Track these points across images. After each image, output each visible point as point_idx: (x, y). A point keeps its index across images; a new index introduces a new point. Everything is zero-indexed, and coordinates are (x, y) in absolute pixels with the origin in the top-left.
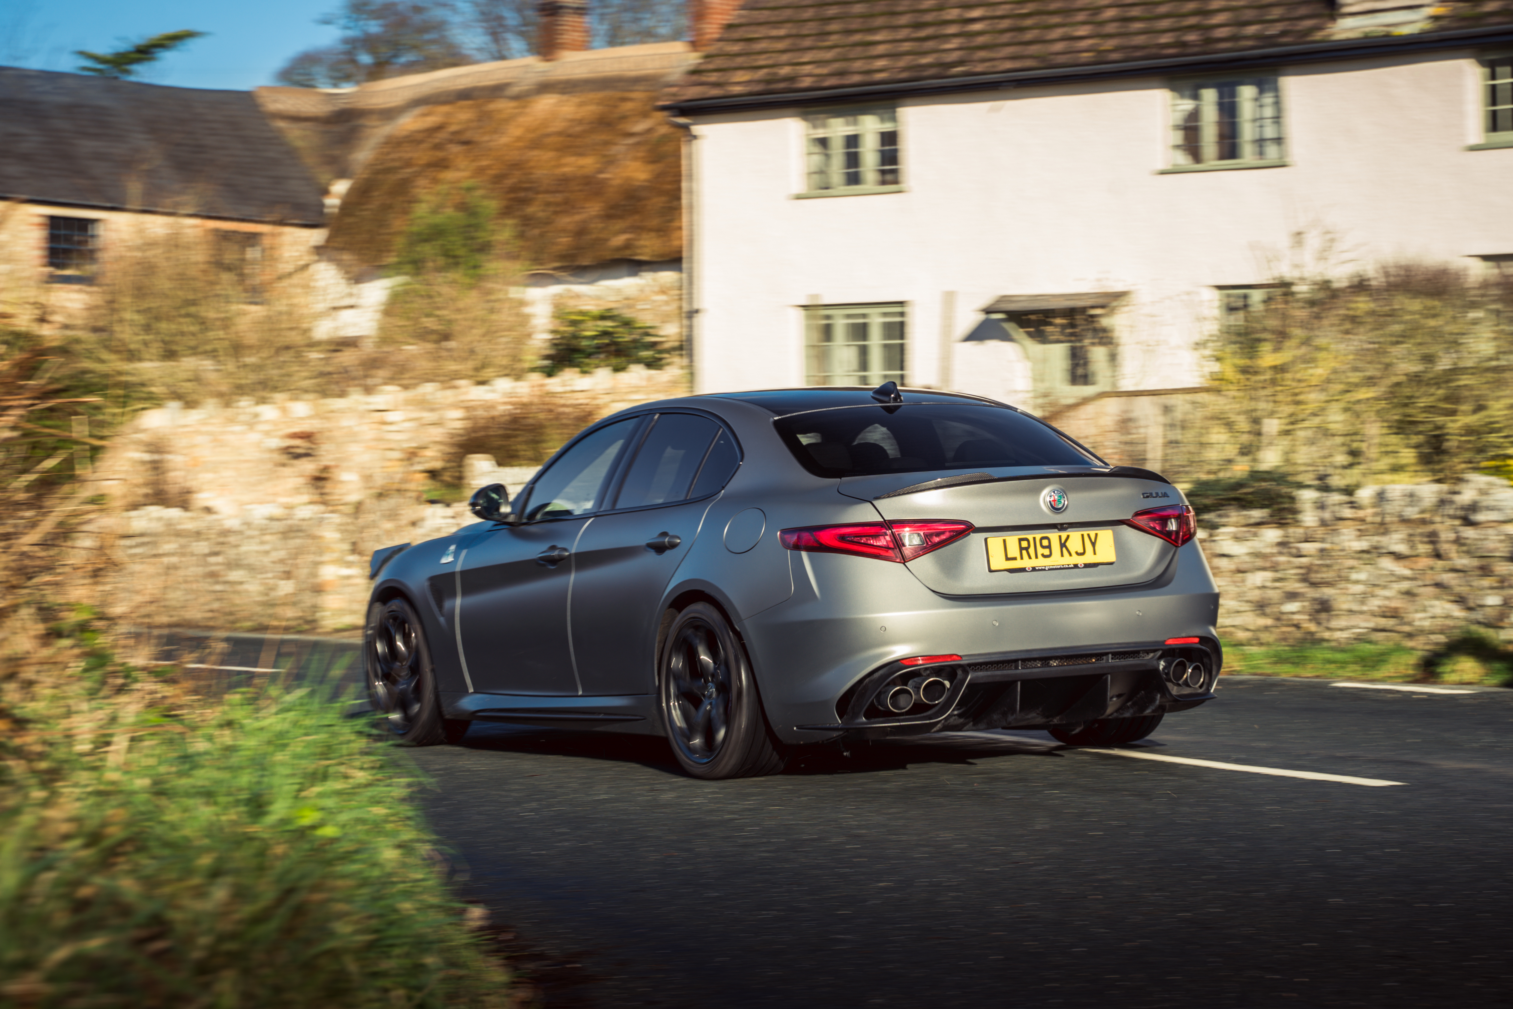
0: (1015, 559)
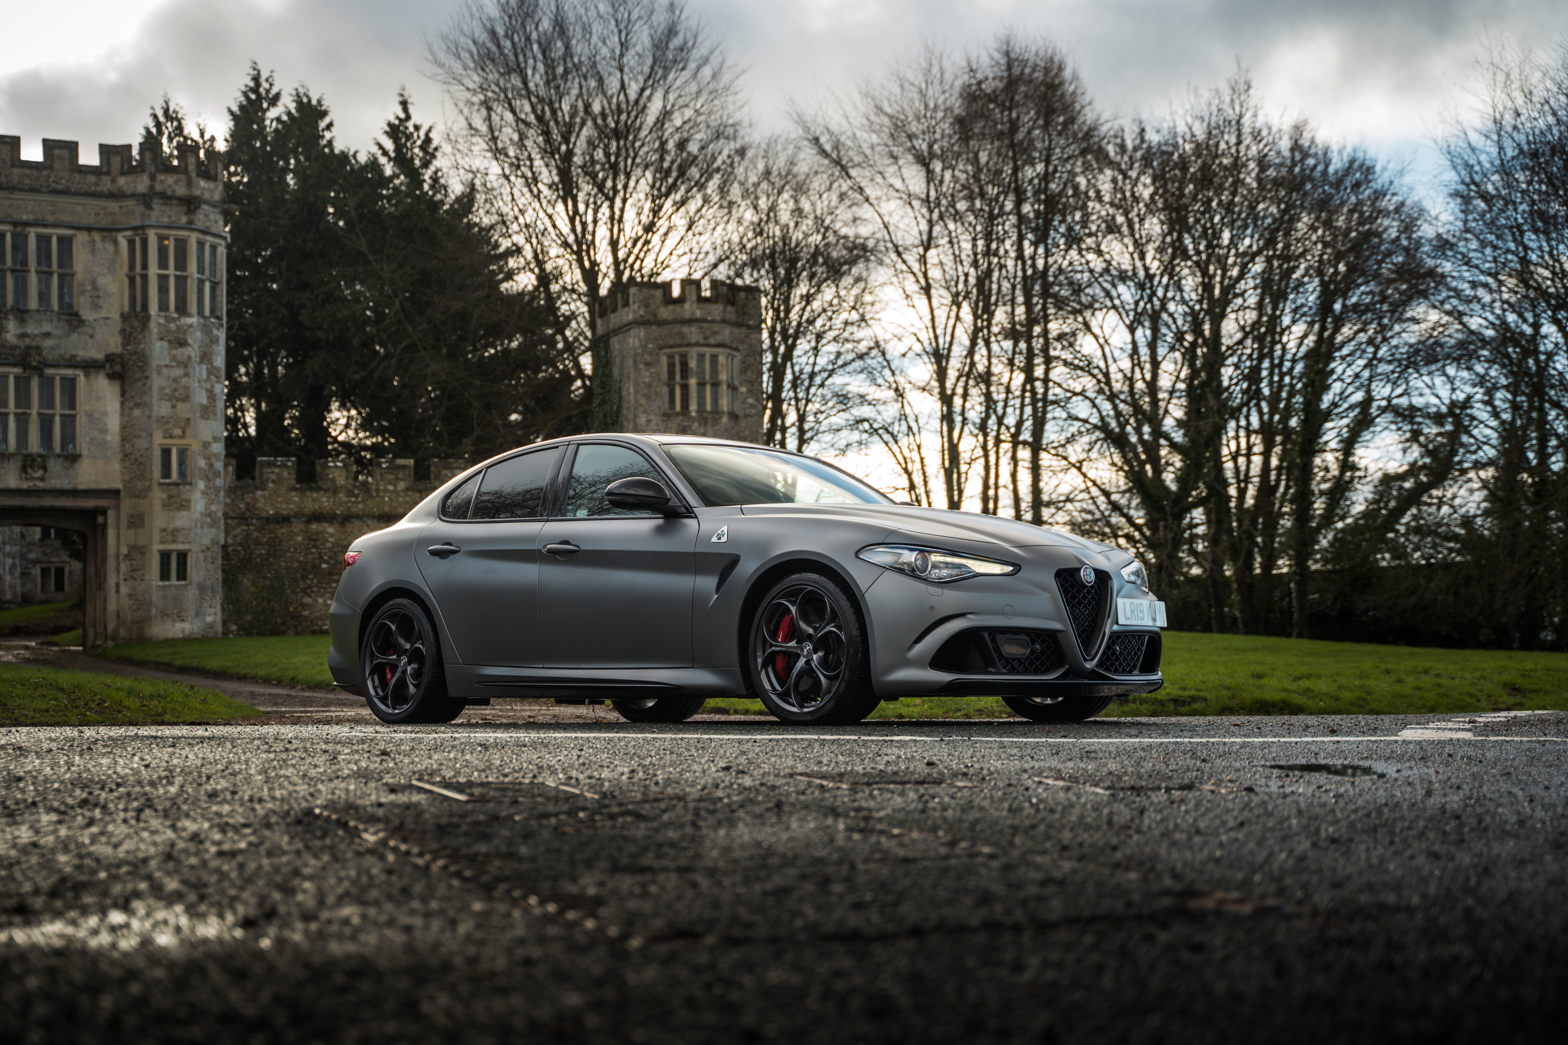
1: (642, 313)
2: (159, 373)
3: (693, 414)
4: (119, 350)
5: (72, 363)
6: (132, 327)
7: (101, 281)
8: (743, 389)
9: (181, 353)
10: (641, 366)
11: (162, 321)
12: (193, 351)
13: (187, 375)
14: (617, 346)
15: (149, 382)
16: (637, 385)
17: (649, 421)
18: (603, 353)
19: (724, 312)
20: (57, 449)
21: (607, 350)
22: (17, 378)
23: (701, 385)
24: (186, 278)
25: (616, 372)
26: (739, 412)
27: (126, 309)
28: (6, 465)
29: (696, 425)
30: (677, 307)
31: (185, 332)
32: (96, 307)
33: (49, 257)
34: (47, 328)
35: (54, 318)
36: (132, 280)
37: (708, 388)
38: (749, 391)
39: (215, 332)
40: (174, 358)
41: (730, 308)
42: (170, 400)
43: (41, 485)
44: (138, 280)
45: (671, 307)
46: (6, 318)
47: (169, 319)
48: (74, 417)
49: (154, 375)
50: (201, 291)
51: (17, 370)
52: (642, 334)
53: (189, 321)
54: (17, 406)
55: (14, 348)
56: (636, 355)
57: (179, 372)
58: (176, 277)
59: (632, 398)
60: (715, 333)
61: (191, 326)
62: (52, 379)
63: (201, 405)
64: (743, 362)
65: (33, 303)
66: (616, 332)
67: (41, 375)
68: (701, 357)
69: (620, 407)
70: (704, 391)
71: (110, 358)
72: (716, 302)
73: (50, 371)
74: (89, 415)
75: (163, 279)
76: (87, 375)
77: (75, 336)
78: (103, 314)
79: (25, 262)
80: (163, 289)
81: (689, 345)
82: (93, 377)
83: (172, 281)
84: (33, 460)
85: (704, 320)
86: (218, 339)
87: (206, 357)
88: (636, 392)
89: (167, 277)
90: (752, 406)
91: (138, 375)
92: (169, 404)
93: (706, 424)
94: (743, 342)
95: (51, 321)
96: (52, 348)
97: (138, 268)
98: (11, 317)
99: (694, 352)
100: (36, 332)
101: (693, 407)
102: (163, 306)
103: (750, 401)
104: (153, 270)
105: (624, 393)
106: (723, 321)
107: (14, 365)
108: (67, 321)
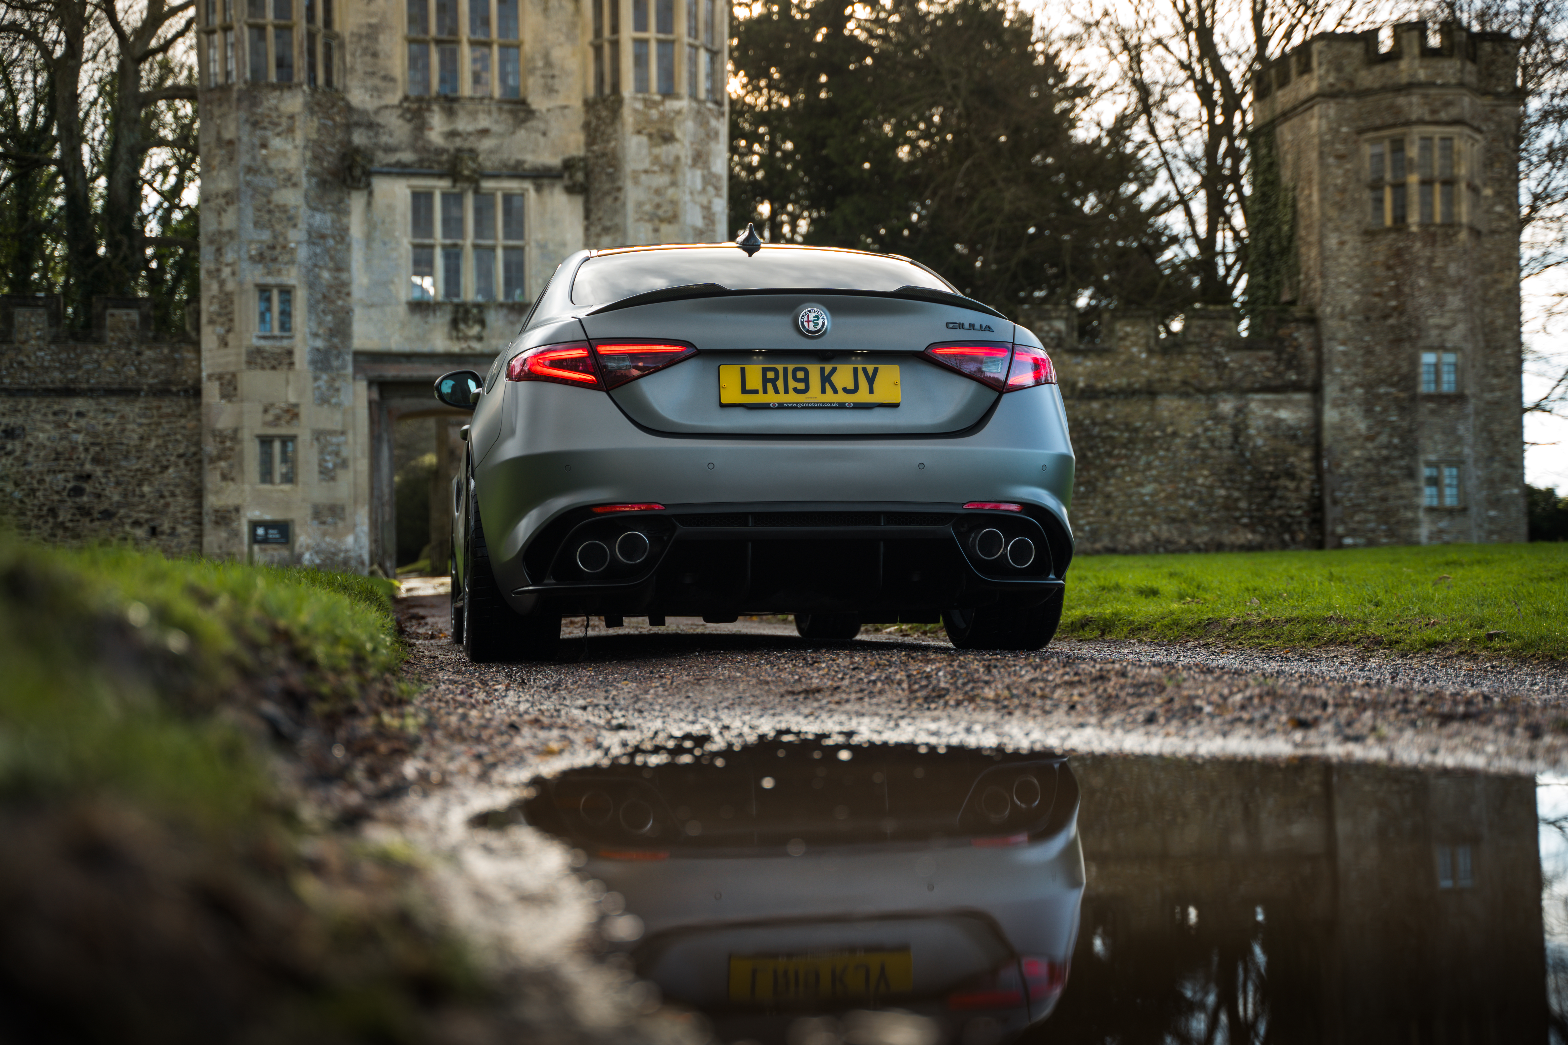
0: (756, 392)
1: (1331, 79)
2: (636, 182)
3: (1414, 229)
4: (581, 153)
5: (517, 172)
6: (599, 118)
7: (557, 54)
8: (1488, 192)
9: (666, 152)
10: (1331, 160)
11: (639, 106)
12: (683, 149)
13: (674, 184)
14: (1289, 137)
15: (621, 196)
16: (1323, 189)
17: (1342, 243)
18: (1263, 151)
19: (1462, 71)
20: (501, 298)
21: (1271, 145)
22: (445, 196)
23: (1426, 183)
24: (672, 42)
25: (1286, 175)
26: (1483, 227)
27: (591, 92)
28: (431, 319)
29: (1418, 245)
30: (1388, 68)
31: (671, 122)
32: (550, 90)
33: (486, 22)
34: (484, 122)
35: (494, 108)
36: (598, 50)
37: (1437, 187)
38: (1498, 194)
39: (713, 123)
40: (656, 160)
41: (1469, 66)
42: (651, 220)
43: (478, 347)
44: (607, 49)
45: (1378, 69)
46: (429, 109)
47: (649, 104)
48: (520, 249)
49: (629, 185)
50: (693, 62)
51: (444, 184)
52: (1332, 112)
53: (676, 105)
54: (445, 235)
55: (440, 151)
56: (1322, 143)
57: (662, 180)
58: (660, 42)
59: (1316, 210)
60: (1448, 104)
61: (679, 112)
62: (492, 195)
63: (695, 229)
64: (1488, 150)
65: (466, 88)
66: (1286, 115)
67: (477, 191)
68: (1427, 140)
69: (1294, 226)
70: (1431, 194)
71: (569, 165)
72: (1450, 55)
73: (488, 185)
74: (542, 246)
75: (641, 44)
76: (539, 189)
77: (522, 134)
78: (560, 101)
79: (454, 31)
80: (641, 61)
81: (1408, 123)
82: (546, 192)
83: (653, 48)
84: (467, 312)
85: (1433, 84)
86: (717, 134)
87: (700, 158)
88: (1323, 199)
89: (646, 42)
90: (1502, 217)
91: (607, 186)
92: (649, 226)
93: (1434, 243)
94: (1487, 119)
95: (489, 113)
96: (491, 152)
97: (607, 32)
98: (435, 108)
99: (1417, 132)
100: (470, 128)
101: (1414, 218)
102: (642, 85)
103: (1499, 209)
104: (627, 33)
105: (1301, 205)
106: (1461, 84)
107: (440, 176)
108: (512, 112)
